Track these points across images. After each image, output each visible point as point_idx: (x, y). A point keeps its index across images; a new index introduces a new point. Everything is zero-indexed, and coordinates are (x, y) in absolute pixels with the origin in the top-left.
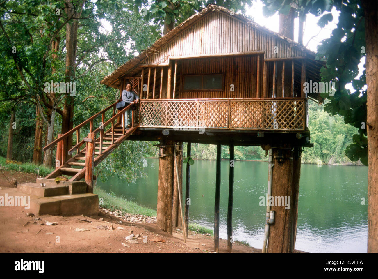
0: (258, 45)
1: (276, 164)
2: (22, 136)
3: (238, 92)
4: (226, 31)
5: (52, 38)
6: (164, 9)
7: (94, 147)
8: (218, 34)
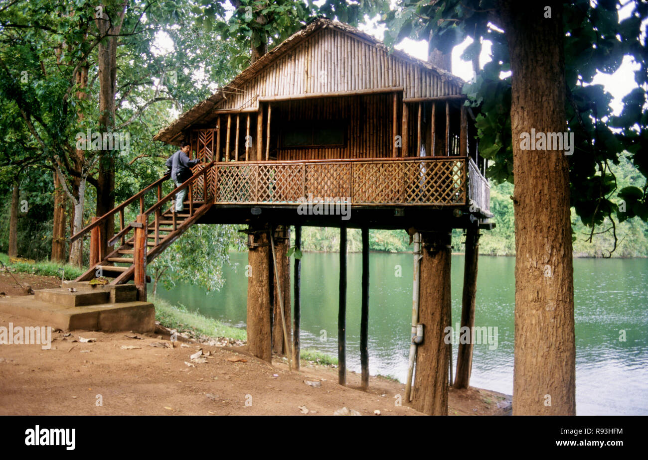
0: (394, 79)
1: (425, 255)
2: (32, 220)
3: (368, 148)
4: (344, 58)
5: (76, 68)
6: (248, 25)
7: (146, 235)
8: (333, 62)
